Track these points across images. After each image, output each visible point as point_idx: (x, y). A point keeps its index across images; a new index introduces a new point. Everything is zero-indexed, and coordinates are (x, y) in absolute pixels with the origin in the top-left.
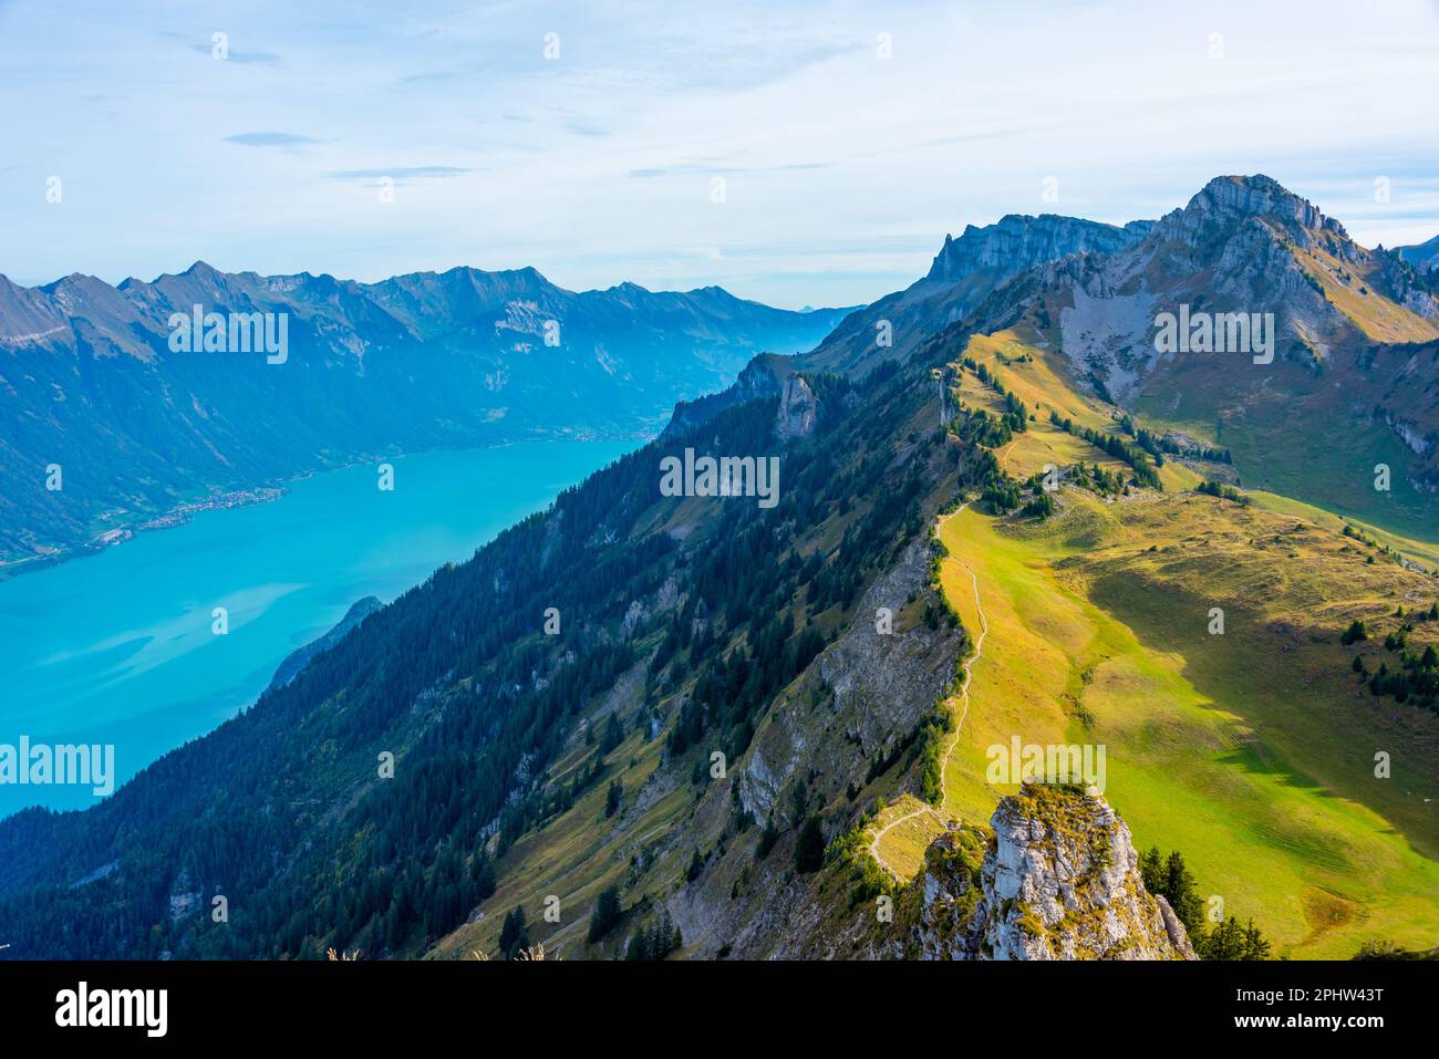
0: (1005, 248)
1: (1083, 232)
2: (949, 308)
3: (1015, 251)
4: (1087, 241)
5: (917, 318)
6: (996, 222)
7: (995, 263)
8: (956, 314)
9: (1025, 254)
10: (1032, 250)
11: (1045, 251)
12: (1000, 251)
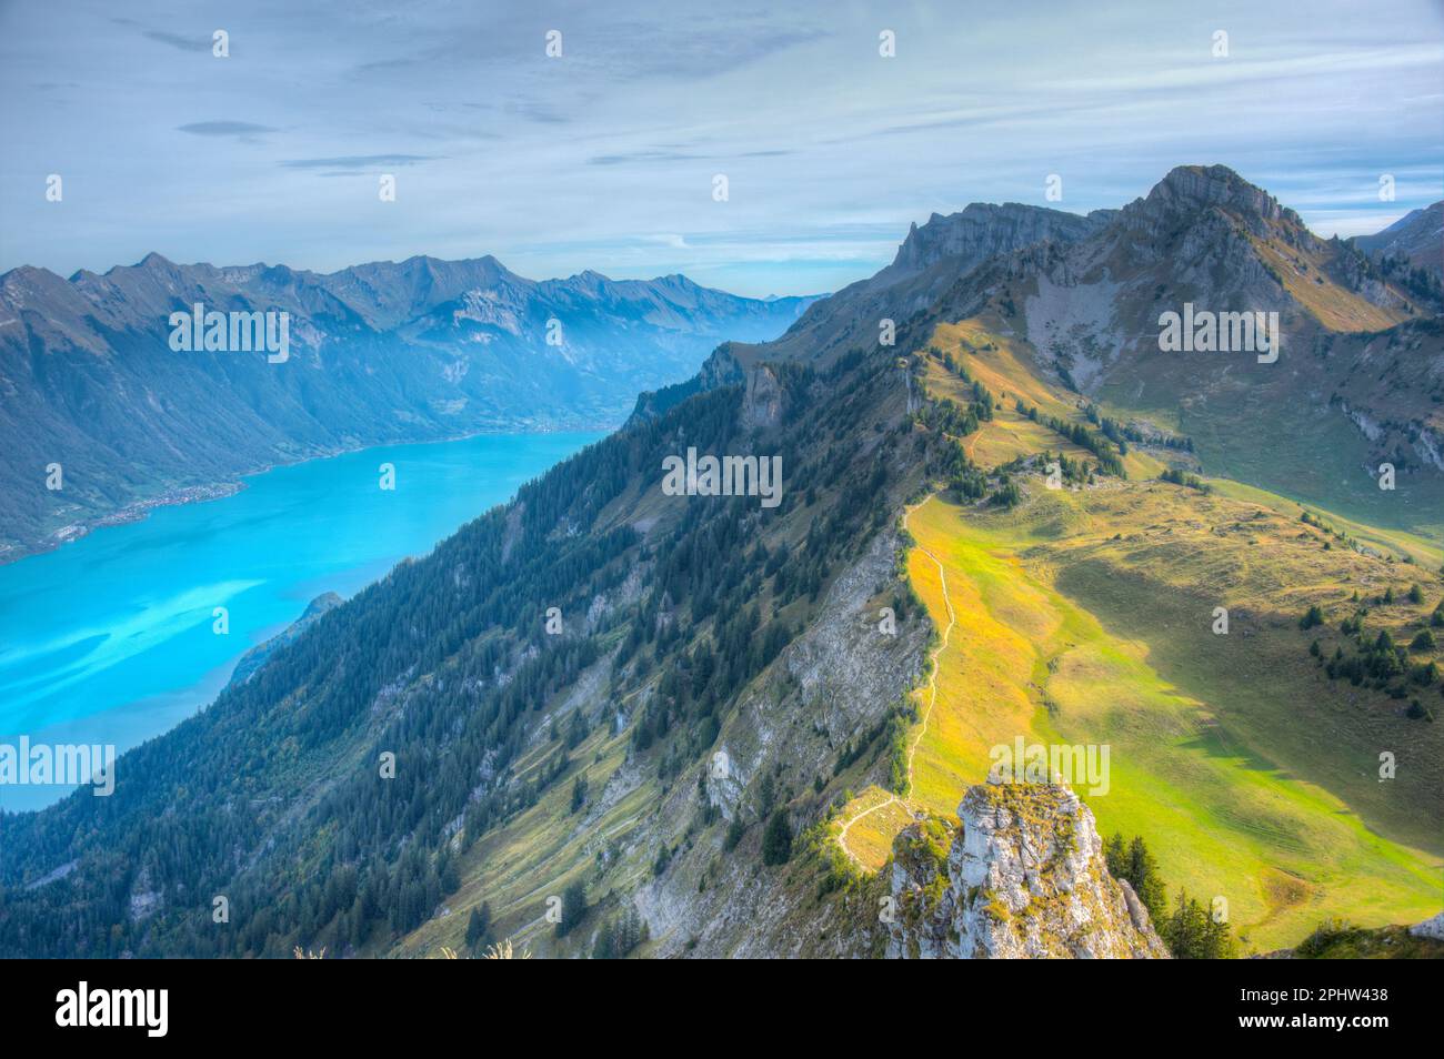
0: (970, 236)
1: (1046, 222)
2: (914, 296)
3: (979, 239)
4: (1052, 230)
5: (883, 306)
6: (960, 210)
7: (960, 251)
8: (922, 303)
9: (989, 242)
10: (997, 238)
11: (1010, 240)
12: (965, 239)
